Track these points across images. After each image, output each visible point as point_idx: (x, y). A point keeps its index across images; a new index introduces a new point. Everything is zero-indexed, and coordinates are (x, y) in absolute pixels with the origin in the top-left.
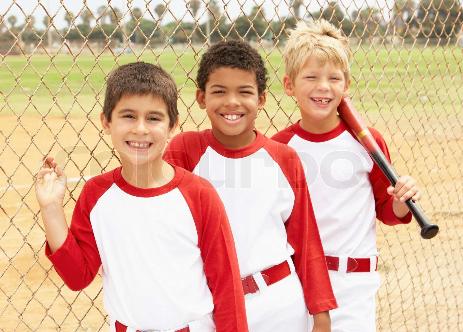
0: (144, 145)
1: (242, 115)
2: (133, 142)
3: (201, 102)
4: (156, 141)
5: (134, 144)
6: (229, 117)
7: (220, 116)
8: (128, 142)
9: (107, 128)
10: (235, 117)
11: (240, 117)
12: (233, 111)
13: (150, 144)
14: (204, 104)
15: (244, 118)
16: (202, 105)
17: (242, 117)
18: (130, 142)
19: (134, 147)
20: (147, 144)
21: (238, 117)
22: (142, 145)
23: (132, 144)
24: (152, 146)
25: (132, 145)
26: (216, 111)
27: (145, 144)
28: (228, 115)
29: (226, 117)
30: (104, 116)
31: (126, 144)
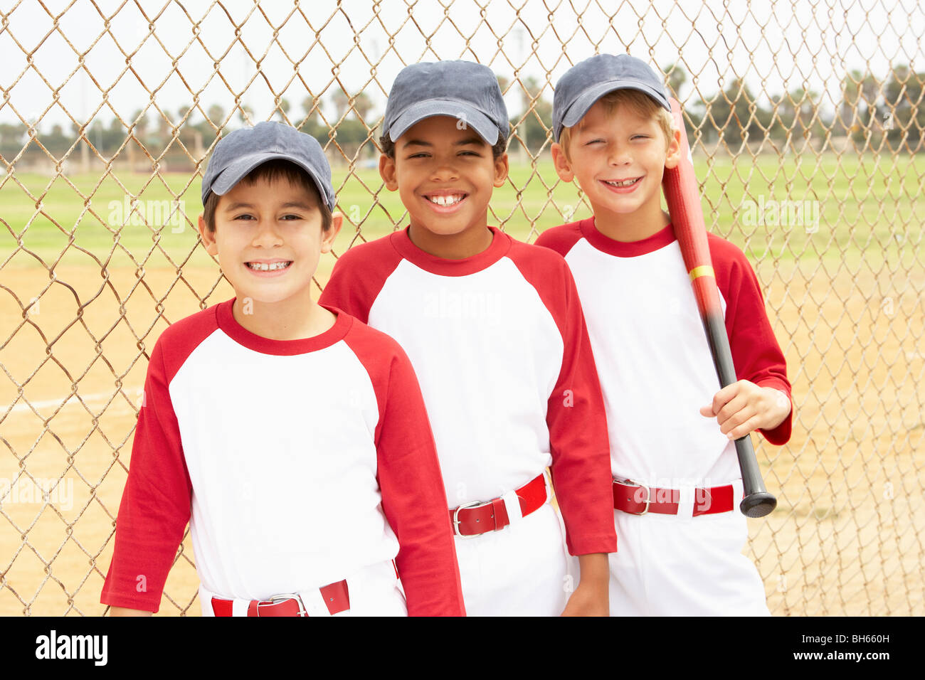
0: (277, 267)
1: (465, 196)
2: (256, 263)
3: (389, 179)
4: (299, 258)
5: (258, 265)
6: (440, 200)
7: (424, 199)
8: (248, 265)
9: (211, 243)
10: (450, 200)
11: (459, 199)
12: (446, 190)
13: (289, 263)
14: (395, 181)
15: (467, 203)
16: (391, 183)
17: (464, 201)
18: (253, 263)
19: (260, 270)
20: (283, 264)
21: (456, 199)
22: (273, 267)
23: (256, 266)
24: (293, 266)
25: (257, 269)
26: (416, 191)
27: (278, 264)
28: (437, 196)
29: (435, 200)
30: (204, 222)
31: (244, 268)
